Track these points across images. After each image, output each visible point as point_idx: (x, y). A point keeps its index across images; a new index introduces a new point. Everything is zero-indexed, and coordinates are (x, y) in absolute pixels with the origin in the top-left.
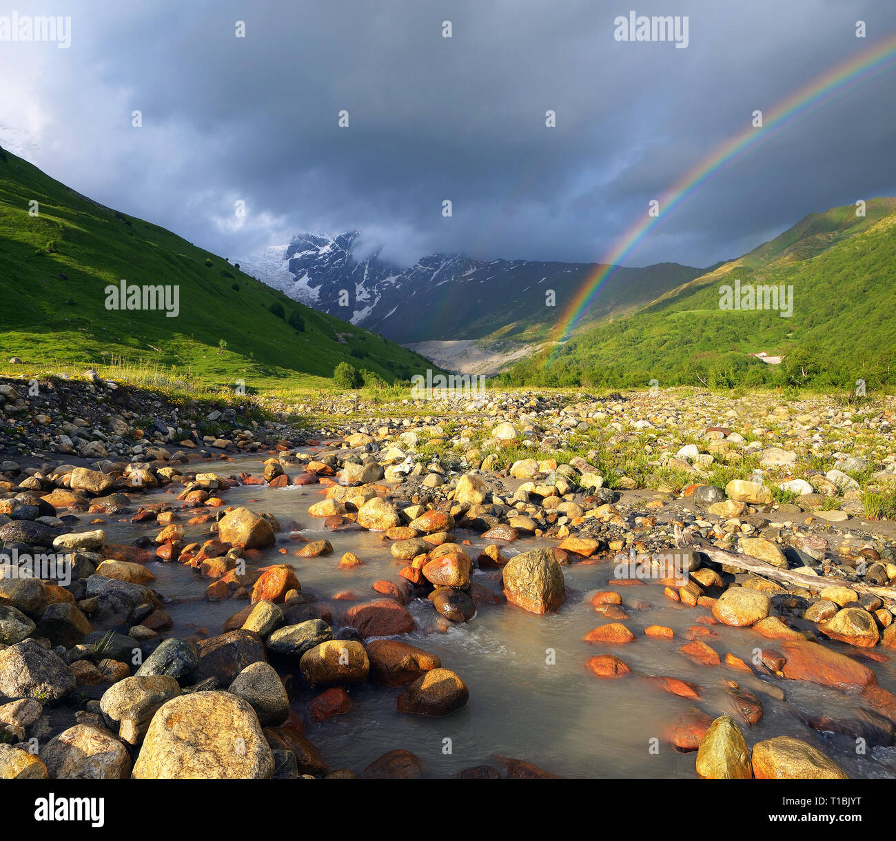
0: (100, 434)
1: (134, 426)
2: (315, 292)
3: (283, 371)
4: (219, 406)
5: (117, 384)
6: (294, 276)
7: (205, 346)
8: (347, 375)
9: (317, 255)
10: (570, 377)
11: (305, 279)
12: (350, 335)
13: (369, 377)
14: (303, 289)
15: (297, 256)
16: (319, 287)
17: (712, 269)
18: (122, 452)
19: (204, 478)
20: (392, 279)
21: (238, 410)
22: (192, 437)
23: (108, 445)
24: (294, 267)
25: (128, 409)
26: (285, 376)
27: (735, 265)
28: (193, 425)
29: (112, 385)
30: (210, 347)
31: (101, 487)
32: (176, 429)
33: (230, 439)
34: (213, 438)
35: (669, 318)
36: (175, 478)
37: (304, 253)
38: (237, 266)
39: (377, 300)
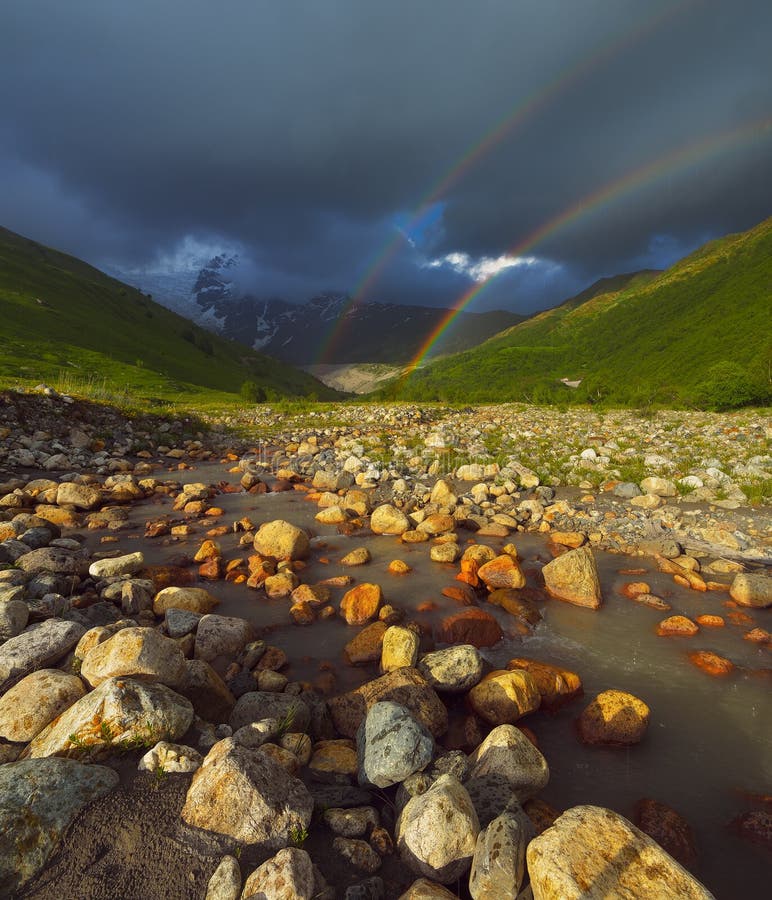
0: (61, 447)
1: (93, 437)
2: (221, 322)
3: (197, 387)
4: (167, 419)
5: (73, 398)
6: (202, 307)
7: (124, 365)
8: (252, 391)
9: (222, 290)
10: (429, 394)
11: (211, 311)
12: (252, 359)
13: (271, 394)
14: (209, 318)
15: (204, 290)
16: (224, 318)
17: (531, 317)
18: (84, 464)
19: (193, 489)
20: (289, 314)
21: (184, 423)
22: (148, 448)
23: (70, 457)
24: (201, 299)
25: (86, 422)
26: (197, 392)
27: (549, 314)
28: (147, 437)
29: (69, 400)
30: (128, 366)
31: (91, 502)
32: (134, 440)
33: (183, 449)
34: (167, 448)
35: (500, 352)
36: (159, 488)
37: (210, 288)
38: (149, 296)
39: (275, 331)
